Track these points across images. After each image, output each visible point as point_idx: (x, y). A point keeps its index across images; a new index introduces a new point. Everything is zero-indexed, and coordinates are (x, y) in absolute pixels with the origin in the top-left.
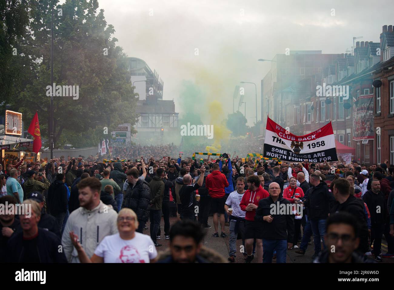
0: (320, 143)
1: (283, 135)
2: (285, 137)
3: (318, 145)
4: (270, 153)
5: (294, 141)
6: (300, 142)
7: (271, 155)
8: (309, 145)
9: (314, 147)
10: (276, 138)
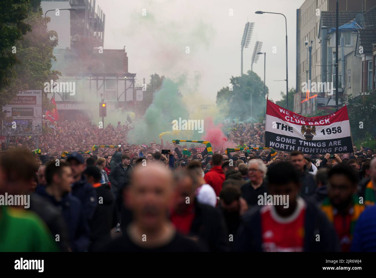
0: (337, 129)
1: (290, 119)
2: (294, 122)
3: (334, 131)
4: (274, 143)
5: (305, 125)
6: (311, 127)
7: (276, 146)
8: (323, 131)
9: (329, 133)
10: (280, 124)
